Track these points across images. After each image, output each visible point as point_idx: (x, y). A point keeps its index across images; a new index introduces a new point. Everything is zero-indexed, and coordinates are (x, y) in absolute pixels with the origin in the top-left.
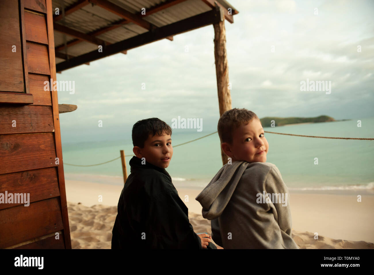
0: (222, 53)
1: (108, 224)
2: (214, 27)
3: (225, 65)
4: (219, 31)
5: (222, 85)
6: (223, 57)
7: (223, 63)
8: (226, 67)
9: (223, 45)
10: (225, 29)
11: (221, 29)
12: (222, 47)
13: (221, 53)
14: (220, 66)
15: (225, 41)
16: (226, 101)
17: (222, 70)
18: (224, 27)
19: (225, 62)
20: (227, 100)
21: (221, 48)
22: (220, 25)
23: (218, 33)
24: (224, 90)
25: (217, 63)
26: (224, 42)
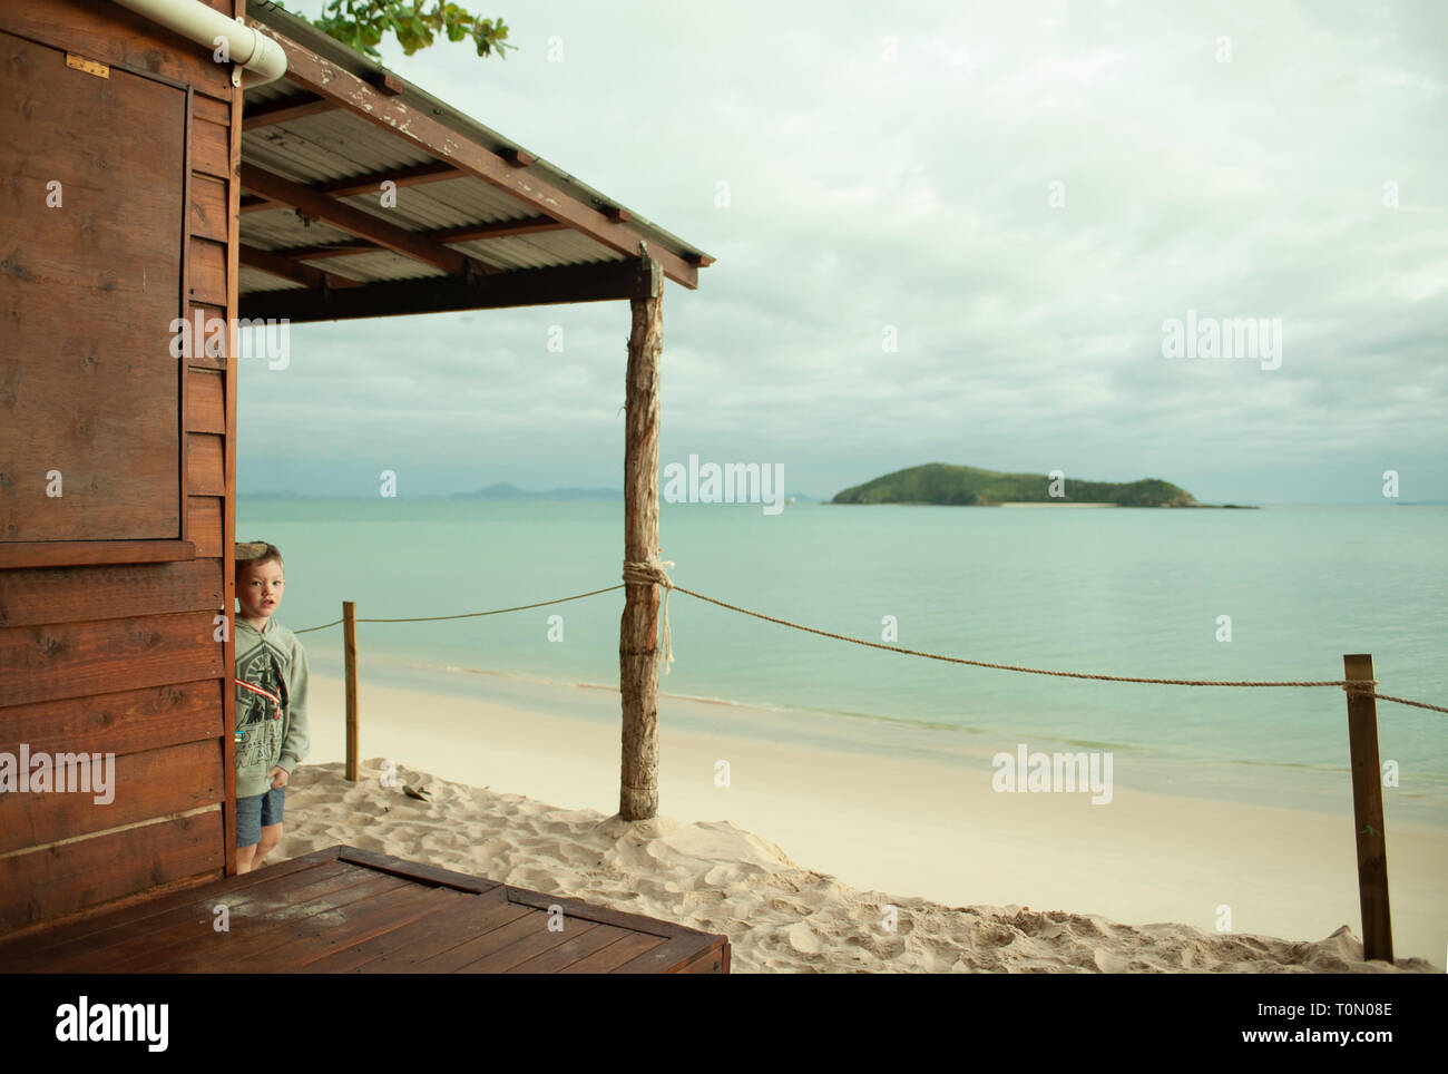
0: (646, 383)
1: (289, 815)
2: (633, 308)
3: (650, 416)
4: (643, 322)
5: (637, 470)
6: (649, 394)
7: (647, 411)
8: (652, 421)
9: (650, 362)
10: (660, 318)
11: (650, 318)
12: (648, 368)
13: (643, 383)
14: (636, 416)
15: (659, 350)
16: (643, 513)
17: (641, 428)
18: (660, 312)
19: (651, 409)
20: (646, 510)
21: (642, 367)
22: (649, 307)
23: (641, 328)
24: (641, 481)
25: (629, 406)
26: (655, 353)
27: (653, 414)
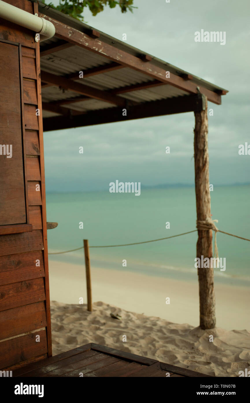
0: (202, 146)
2: (195, 115)
3: (205, 159)
4: (200, 121)
5: (200, 182)
6: (204, 151)
7: (203, 158)
8: (206, 162)
9: (204, 137)
10: (207, 119)
11: (202, 119)
12: (203, 140)
13: (201, 146)
14: (199, 160)
15: (207, 132)
16: (203, 200)
17: (201, 165)
18: (207, 116)
19: (205, 157)
20: (205, 199)
21: (201, 140)
22: (202, 114)
23: (199, 123)
24: (202, 187)
25: (196, 156)
26: (206, 133)
27: (206, 159)
